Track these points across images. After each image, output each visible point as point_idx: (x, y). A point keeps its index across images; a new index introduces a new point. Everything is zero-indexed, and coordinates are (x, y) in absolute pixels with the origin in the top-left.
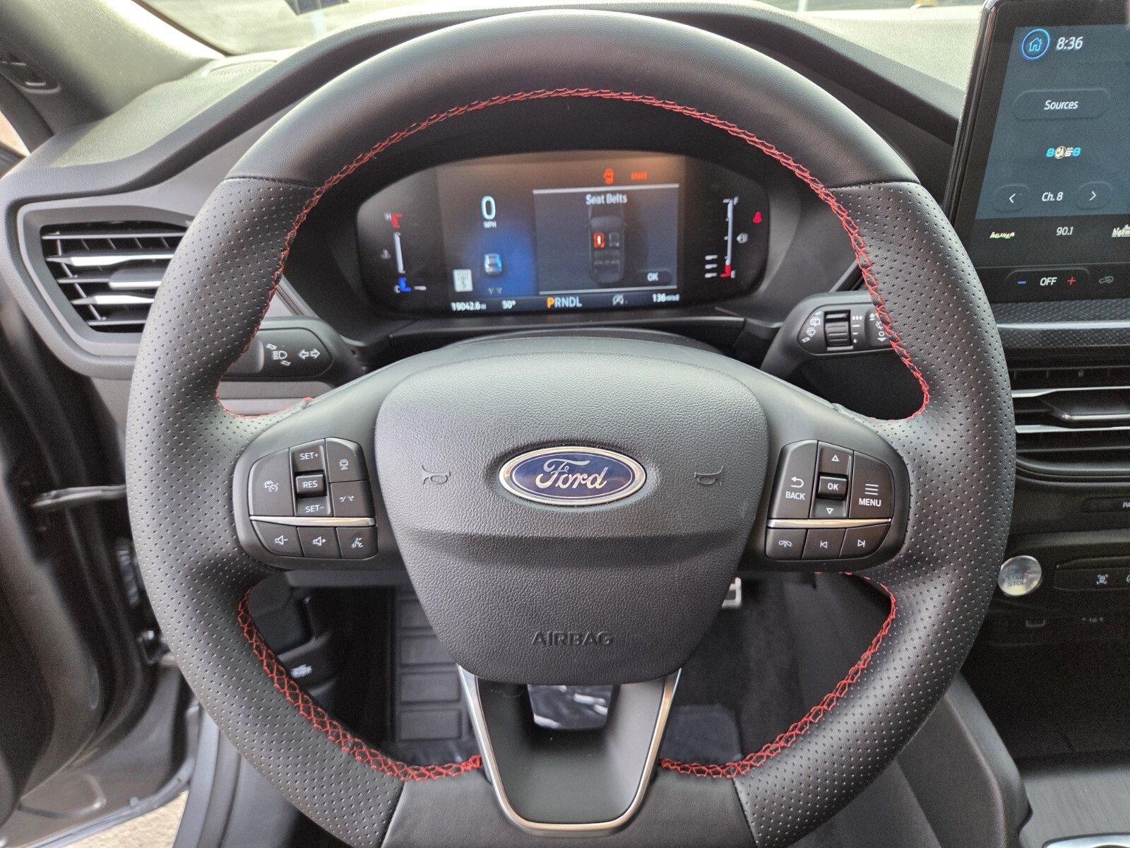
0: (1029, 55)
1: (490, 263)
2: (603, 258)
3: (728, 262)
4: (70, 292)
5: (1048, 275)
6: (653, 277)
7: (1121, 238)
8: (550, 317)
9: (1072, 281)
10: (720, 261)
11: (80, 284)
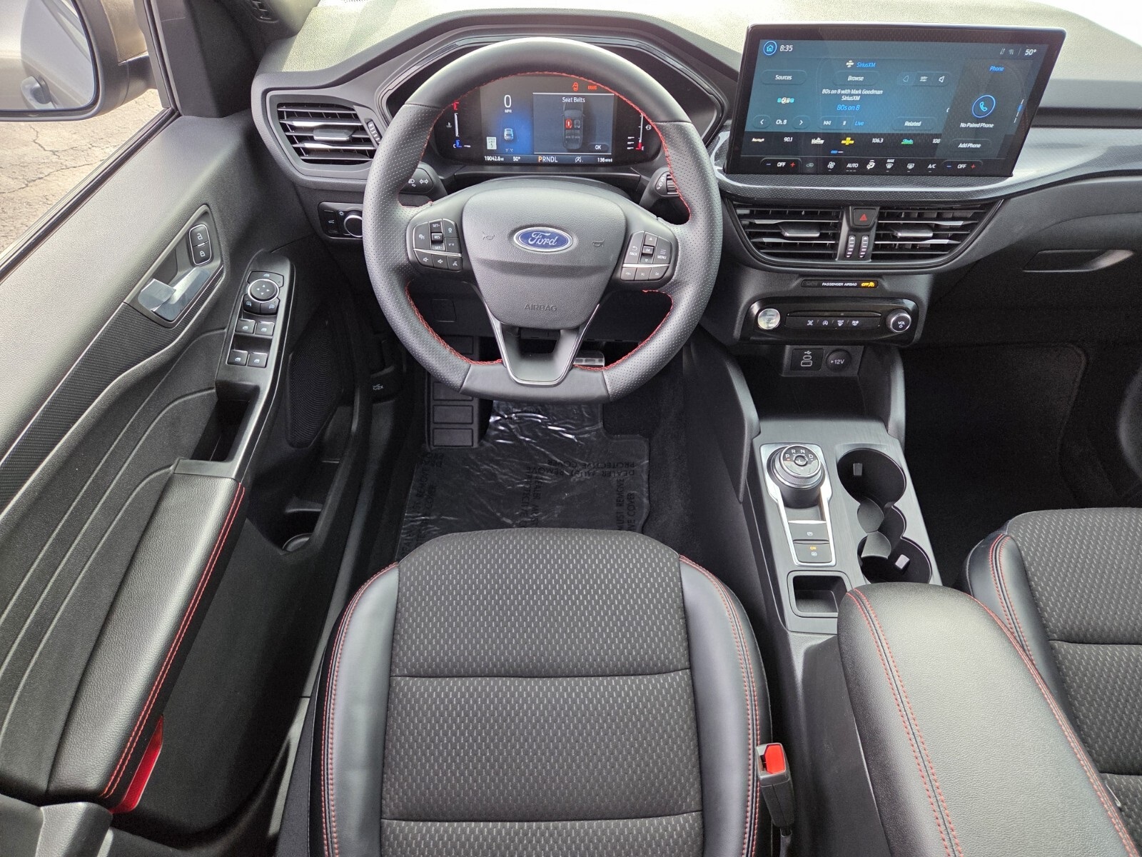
0: (767, 53)
1: (507, 134)
2: (570, 135)
3: (640, 141)
4: (291, 140)
5: (781, 161)
6: (599, 147)
7: (816, 144)
8: (540, 168)
9: (793, 165)
10: (636, 140)
11: (296, 136)
